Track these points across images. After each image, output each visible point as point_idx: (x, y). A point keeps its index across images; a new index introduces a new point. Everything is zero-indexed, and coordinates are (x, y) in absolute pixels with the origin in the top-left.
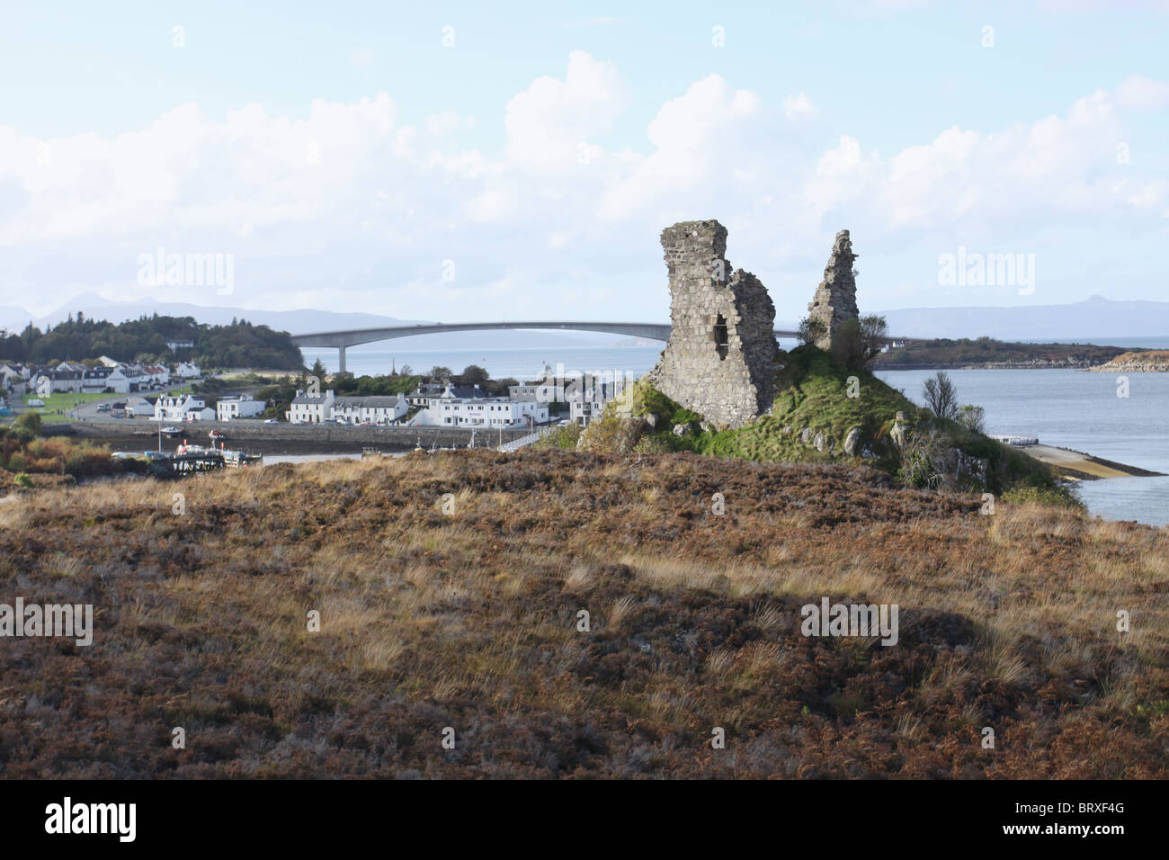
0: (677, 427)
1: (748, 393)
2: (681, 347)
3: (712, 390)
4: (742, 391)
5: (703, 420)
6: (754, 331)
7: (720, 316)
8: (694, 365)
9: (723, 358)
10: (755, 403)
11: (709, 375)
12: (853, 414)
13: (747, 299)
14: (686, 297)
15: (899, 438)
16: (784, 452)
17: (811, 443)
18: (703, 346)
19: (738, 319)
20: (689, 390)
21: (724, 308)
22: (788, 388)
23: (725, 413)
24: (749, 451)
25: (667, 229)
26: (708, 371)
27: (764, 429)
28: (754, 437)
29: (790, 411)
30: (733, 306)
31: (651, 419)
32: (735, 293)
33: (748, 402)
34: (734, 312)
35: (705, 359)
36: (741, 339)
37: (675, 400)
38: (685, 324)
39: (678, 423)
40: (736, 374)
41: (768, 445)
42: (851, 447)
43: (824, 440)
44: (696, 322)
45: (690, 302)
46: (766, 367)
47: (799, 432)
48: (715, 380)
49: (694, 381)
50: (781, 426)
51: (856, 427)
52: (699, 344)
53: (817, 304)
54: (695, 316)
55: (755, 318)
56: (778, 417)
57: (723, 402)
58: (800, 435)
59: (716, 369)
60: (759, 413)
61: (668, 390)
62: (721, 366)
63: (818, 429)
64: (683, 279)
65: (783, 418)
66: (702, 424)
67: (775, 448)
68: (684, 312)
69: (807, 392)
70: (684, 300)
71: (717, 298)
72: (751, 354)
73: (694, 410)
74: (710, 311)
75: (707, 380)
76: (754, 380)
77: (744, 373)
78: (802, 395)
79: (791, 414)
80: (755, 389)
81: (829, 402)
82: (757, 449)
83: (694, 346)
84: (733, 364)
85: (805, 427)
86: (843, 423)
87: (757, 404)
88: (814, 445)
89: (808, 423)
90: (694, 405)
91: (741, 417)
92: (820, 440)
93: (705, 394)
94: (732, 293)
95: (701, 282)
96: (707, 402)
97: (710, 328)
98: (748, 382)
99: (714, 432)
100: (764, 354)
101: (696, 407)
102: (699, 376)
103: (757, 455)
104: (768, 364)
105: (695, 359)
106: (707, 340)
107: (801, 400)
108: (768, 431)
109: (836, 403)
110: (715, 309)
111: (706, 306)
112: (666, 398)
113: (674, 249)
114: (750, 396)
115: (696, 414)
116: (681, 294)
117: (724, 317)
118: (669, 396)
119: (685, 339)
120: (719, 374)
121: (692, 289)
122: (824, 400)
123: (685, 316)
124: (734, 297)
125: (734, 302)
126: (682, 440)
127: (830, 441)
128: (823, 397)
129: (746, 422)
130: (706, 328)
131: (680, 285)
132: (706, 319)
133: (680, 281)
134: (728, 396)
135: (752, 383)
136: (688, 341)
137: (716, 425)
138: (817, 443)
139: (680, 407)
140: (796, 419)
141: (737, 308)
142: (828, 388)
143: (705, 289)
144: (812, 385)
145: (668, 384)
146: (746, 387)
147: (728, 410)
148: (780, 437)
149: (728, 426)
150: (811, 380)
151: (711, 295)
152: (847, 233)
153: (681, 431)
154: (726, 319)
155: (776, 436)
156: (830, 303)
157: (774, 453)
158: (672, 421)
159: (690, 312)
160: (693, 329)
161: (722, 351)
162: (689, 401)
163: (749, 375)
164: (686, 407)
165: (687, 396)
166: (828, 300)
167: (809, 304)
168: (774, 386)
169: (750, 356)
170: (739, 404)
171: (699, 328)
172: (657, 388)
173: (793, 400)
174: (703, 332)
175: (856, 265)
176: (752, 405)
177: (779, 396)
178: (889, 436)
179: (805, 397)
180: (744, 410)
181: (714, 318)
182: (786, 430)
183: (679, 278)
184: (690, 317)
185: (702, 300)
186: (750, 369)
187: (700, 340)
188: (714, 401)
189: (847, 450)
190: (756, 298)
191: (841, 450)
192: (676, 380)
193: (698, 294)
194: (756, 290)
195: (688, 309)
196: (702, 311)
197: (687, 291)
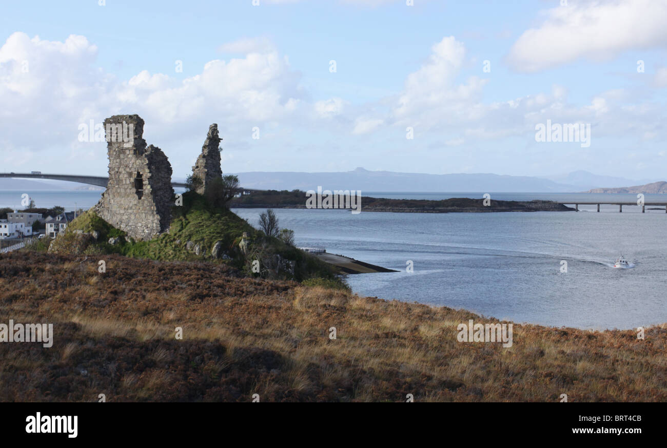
0: (111, 239)
1: (155, 220)
2: (114, 190)
3: (133, 217)
4: (151, 218)
5: (127, 235)
6: (159, 183)
7: (138, 173)
8: (122, 202)
9: (140, 198)
10: (159, 226)
11: (131, 208)
12: (218, 233)
13: (155, 163)
14: (118, 160)
15: (244, 248)
16: (175, 255)
17: (192, 250)
18: (128, 191)
19: (149, 175)
20: (119, 217)
21: (141, 168)
22: (179, 217)
23: (141, 231)
24: (155, 254)
25: (107, 119)
26: (131, 205)
27: (164, 242)
28: (158, 246)
29: (180, 231)
30: (146, 167)
31: (95, 234)
32: (148, 159)
33: (155, 225)
34: (147, 170)
35: (129, 198)
36: (151, 187)
37: (110, 223)
38: (117, 177)
39: (111, 237)
40: (148, 208)
41: (166, 251)
42: (216, 253)
43: (199, 248)
44: (124, 176)
45: (120, 163)
46: (166, 204)
47: (185, 244)
48: (134, 211)
49: (122, 212)
50: (174, 240)
51: (219, 241)
52: (126, 189)
53: (197, 167)
54: (123, 172)
55: (160, 174)
56: (173, 234)
57: (140, 225)
58: (186, 245)
59: (136, 205)
60: (161, 232)
61: (106, 217)
62: (139, 203)
63: (196, 242)
64: (117, 150)
65: (175, 235)
66: (126, 238)
67: (170, 253)
68: (116, 170)
69: (190, 219)
70: (117, 162)
71: (137, 162)
72: (157, 196)
73: (122, 229)
74: (133, 170)
75: (130, 211)
76: (158, 212)
77: (152, 207)
78: (187, 222)
79: (180, 233)
80: (159, 217)
81: (203, 226)
82: (159, 253)
83: (122, 191)
84: (146, 202)
85: (189, 240)
86: (211, 238)
87: (160, 226)
88: (194, 251)
89: (190, 238)
90: (122, 226)
91: (150, 234)
92: (197, 249)
93: (129, 219)
94: (146, 159)
95: (128, 152)
96: (129, 225)
97: (132, 180)
98: (155, 213)
99: (133, 242)
100: (165, 197)
101: (122, 227)
102: (125, 209)
103: (159, 257)
104: (167, 202)
105: (123, 199)
106: (130, 187)
107: (187, 224)
108: (166, 243)
109: (207, 227)
110: (135, 168)
111: (130, 167)
112: (105, 221)
114: (156, 221)
115: (123, 231)
116: (115, 158)
117: (141, 173)
118: (106, 220)
119: (117, 186)
120: (138, 208)
121: (122, 156)
122: (201, 224)
123: (117, 172)
124: (147, 162)
125: (147, 164)
126: (114, 247)
127: (203, 249)
128: (200, 223)
129: (153, 237)
130: (130, 180)
131: (115, 153)
132: (130, 174)
133: (115, 151)
134: (143, 221)
135: (157, 214)
136: (119, 187)
137: (135, 239)
138: (195, 250)
139: (113, 227)
140: (183, 236)
141: (149, 168)
142: (203, 218)
143: (130, 156)
144: (193, 215)
145: (106, 213)
146: (154, 216)
147: (142, 229)
148: (173, 246)
149: (142, 239)
150: (193, 212)
151: (133, 160)
152: (216, 125)
153: (113, 242)
154: (142, 175)
155: (171, 245)
156: (205, 167)
157: (170, 255)
158: (108, 235)
159: (120, 170)
160: (122, 180)
161: (140, 194)
162: (119, 224)
163: (155, 209)
164: (117, 227)
165: (118, 221)
166: (204, 165)
167: (193, 167)
168: (171, 215)
169: (157, 197)
170: (149, 226)
171: (126, 180)
172: (99, 215)
173: (182, 224)
174: (128, 182)
175: (221, 145)
176: (157, 227)
177: (173, 222)
178: (238, 247)
179: (189, 222)
180: (152, 230)
181: (135, 174)
182: (177, 242)
183: (114, 149)
184: (120, 173)
185: (128, 162)
186: (156, 205)
187: (126, 187)
188: (134, 224)
189: (213, 254)
190: (161, 163)
191: (210, 255)
192: (111, 211)
193: (126, 159)
194: (161, 158)
195: (119, 168)
196: (128, 170)
197: (119, 157)
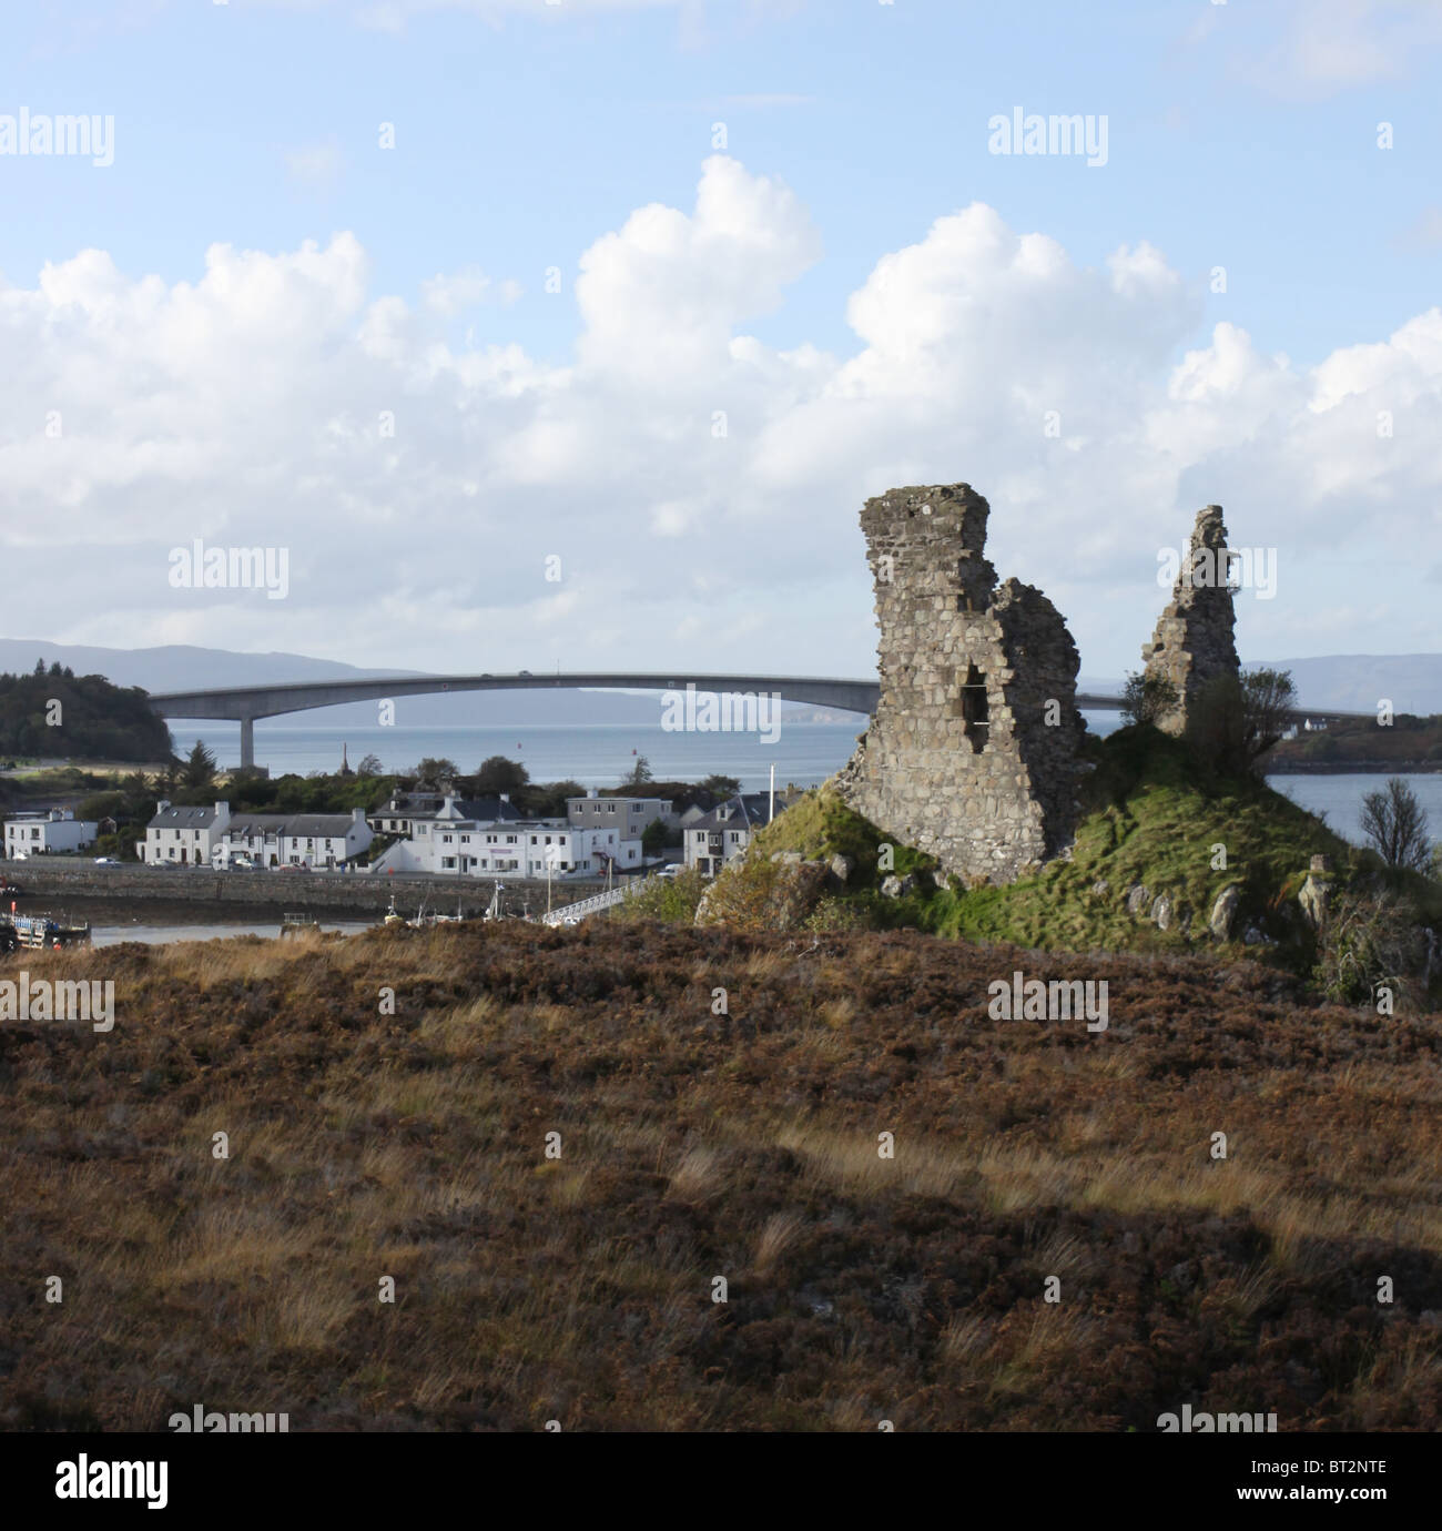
0: (889, 880)
1: (1025, 814)
2: (900, 725)
3: (955, 808)
4: (1013, 809)
5: (938, 867)
6: (1037, 699)
7: (973, 669)
8: (922, 763)
9: (977, 749)
10: (1039, 836)
11: (949, 781)
14: (909, 631)
15: (1316, 907)
16: (1094, 931)
17: (1148, 914)
18: (943, 725)
19: (1007, 675)
20: (911, 810)
21: (981, 653)
22: (1102, 809)
23: (982, 855)
24: (1026, 927)
25: (872, 500)
26: (950, 772)
27: (1057, 888)
28: (1038, 903)
29: (1105, 853)
30: (1002, 650)
31: (839, 866)
32: (1001, 625)
33: (1026, 834)
34: (1003, 661)
35: (944, 750)
36: (1014, 714)
37: (885, 829)
38: (907, 681)
39: (890, 874)
40: (1003, 778)
41: (1064, 916)
43: (1171, 909)
44: (928, 678)
45: (916, 641)
47: (1123, 894)
48: (959, 789)
49: (923, 792)
50: (1090, 881)
51: (1233, 884)
52: (934, 722)
53: (1159, 647)
54: (925, 668)
55: (1041, 673)
56: (1084, 863)
57: (977, 834)
58: (1126, 899)
59: (964, 770)
61: (872, 811)
62: (973, 763)
63: (1159, 887)
64: (903, 597)
65: (1093, 865)
66: (937, 877)
67: (1077, 924)
68: (903, 660)
69: (1140, 815)
70: (905, 637)
71: (968, 634)
72: (1034, 742)
73: (922, 848)
74: (955, 660)
75: (947, 791)
76: (1038, 792)
77: (1019, 777)
78: (1128, 823)
79: (1109, 860)
80: (1039, 809)
81: (1180, 836)
82: (1043, 924)
83: (925, 726)
84: (999, 759)
85: (1136, 881)
86: (1207, 877)
87: (1044, 838)
88: (1153, 919)
89: (1141, 874)
90: (922, 838)
91: (1016, 862)
92: (1162, 911)
93: (944, 817)
94: (996, 624)
95: (937, 604)
96: (946, 834)
97: (953, 692)
98: (1026, 792)
99: (960, 890)
100: (1057, 743)
101: (925, 840)
102: (932, 783)
103: (1043, 937)
104: (1065, 761)
105: (926, 751)
106: (949, 713)
107: (1128, 831)
108: (1064, 891)
109: (1194, 838)
110: (963, 655)
111: (948, 649)
112: (869, 824)
113: (886, 539)
114: (1030, 822)
115: (925, 856)
116: (899, 624)
117: (981, 670)
118: (872, 819)
119: (906, 713)
120: (970, 778)
121: (920, 616)
122: (1173, 832)
123: (906, 669)
124: (1003, 634)
125: (1001, 642)
126: (899, 905)
127: (1182, 912)
128: (1170, 827)
130: (946, 691)
131: (898, 609)
132: (948, 674)
133: (898, 600)
134: (984, 819)
135: (1033, 798)
136: (911, 716)
137: (964, 878)
138: (1157, 912)
140: (1119, 868)
141: (1006, 654)
142: (1180, 810)
143: (943, 616)
144: (1148, 803)
145: (872, 798)
146: (1023, 805)
147: (986, 847)
148: (1087, 901)
149: (988, 880)
150: (1146, 793)
151: (955, 629)
153: (895, 889)
154: (984, 675)
155: (1078, 899)
157: (1076, 932)
159: (915, 660)
160: (923, 693)
161: (977, 736)
162: (912, 832)
163: (1027, 783)
164: (907, 842)
165: (908, 821)
168: (1077, 804)
169: (1032, 747)
170: (1008, 837)
171: (933, 692)
172: (851, 804)
173: (1114, 830)
174: (941, 698)
176: (1033, 840)
177: (1085, 823)
178: (1296, 902)
179: (1135, 825)
180: (1019, 849)
181: (961, 673)
182: (1099, 888)
183: (898, 594)
184: (915, 670)
185: (939, 636)
186: (1031, 771)
187: (934, 713)
188: (960, 832)
189: (1216, 929)
190: (1043, 634)
191: (1204, 929)
192: (887, 791)
193: (933, 626)
194: (1043, 618)
195: (912, 654)
196: (939, 659)
197: (911, 619)
